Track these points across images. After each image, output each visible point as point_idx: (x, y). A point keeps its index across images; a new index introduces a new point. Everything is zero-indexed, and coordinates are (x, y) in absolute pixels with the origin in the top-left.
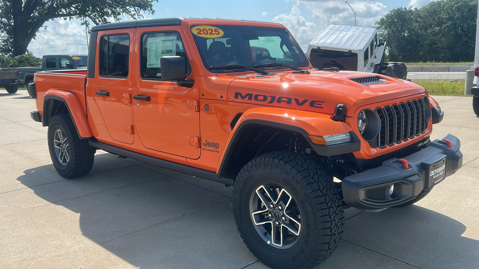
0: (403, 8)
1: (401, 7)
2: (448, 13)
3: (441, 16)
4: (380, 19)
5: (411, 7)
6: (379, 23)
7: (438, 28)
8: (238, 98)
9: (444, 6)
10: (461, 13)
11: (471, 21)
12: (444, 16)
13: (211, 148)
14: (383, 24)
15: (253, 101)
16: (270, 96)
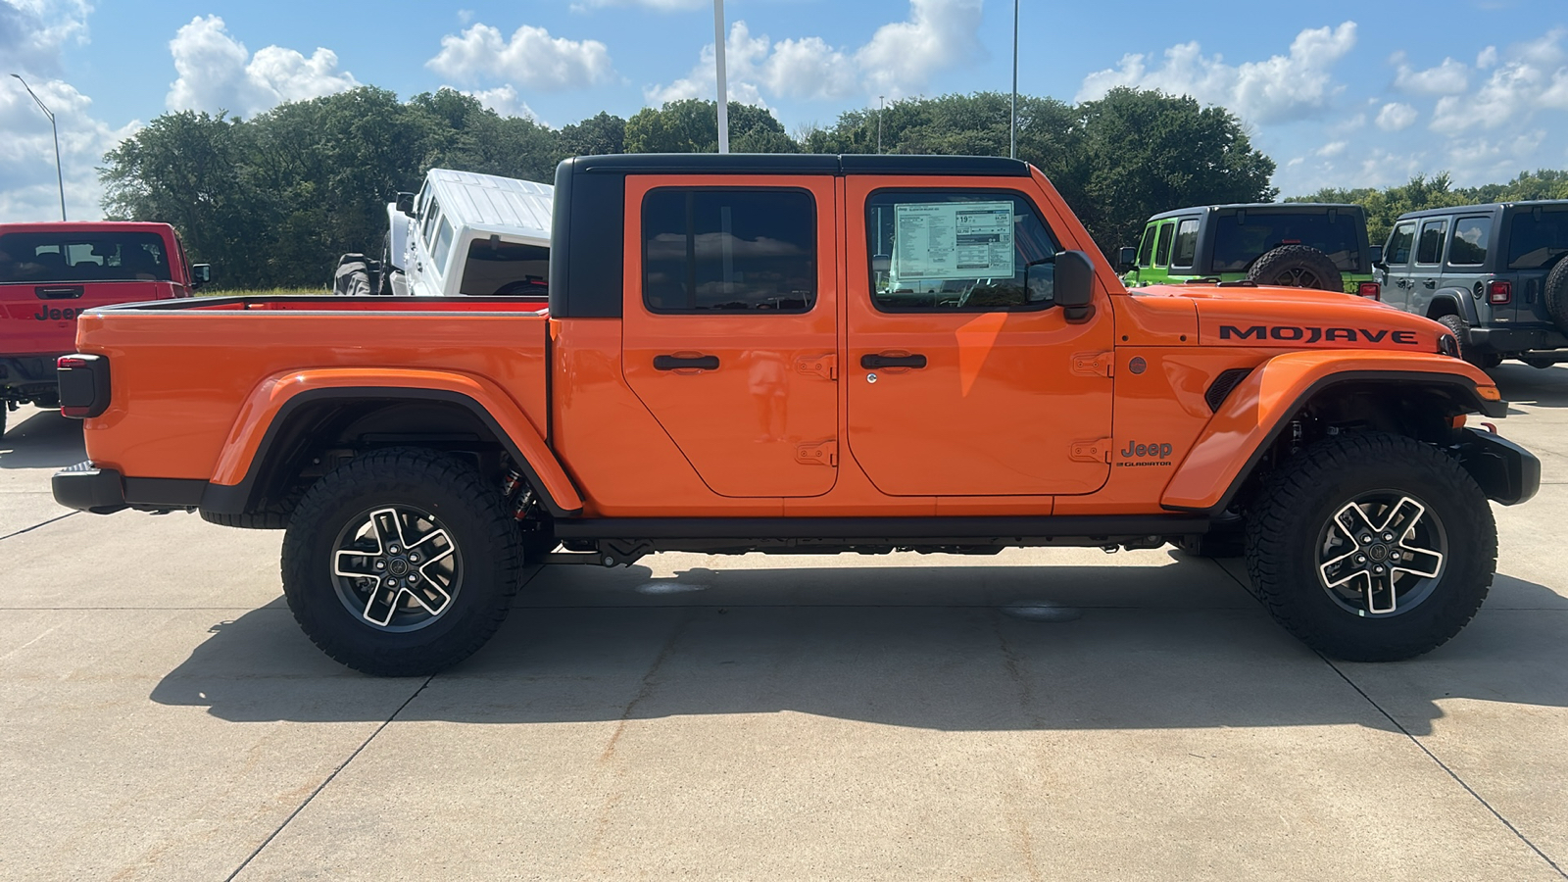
0: (196, 113)
1: (188, 111)
2: (338, 141)
3: (319, 149)
4: (121, 145)
5: (224, 114)
6: (116, 156)
7: (309, 186)
8: (1229, 338)
9: (324, 119)
10: (373, 144)
11: (405, 171)
12: (326, 149)
13: (1147, 458)
14: (133, 163)
15: (1270, 340)
16: (1308, 329)
